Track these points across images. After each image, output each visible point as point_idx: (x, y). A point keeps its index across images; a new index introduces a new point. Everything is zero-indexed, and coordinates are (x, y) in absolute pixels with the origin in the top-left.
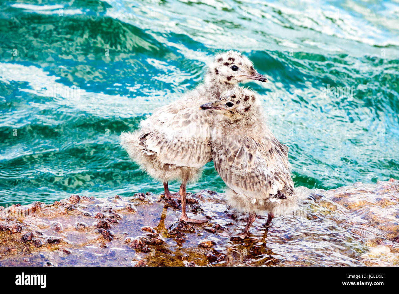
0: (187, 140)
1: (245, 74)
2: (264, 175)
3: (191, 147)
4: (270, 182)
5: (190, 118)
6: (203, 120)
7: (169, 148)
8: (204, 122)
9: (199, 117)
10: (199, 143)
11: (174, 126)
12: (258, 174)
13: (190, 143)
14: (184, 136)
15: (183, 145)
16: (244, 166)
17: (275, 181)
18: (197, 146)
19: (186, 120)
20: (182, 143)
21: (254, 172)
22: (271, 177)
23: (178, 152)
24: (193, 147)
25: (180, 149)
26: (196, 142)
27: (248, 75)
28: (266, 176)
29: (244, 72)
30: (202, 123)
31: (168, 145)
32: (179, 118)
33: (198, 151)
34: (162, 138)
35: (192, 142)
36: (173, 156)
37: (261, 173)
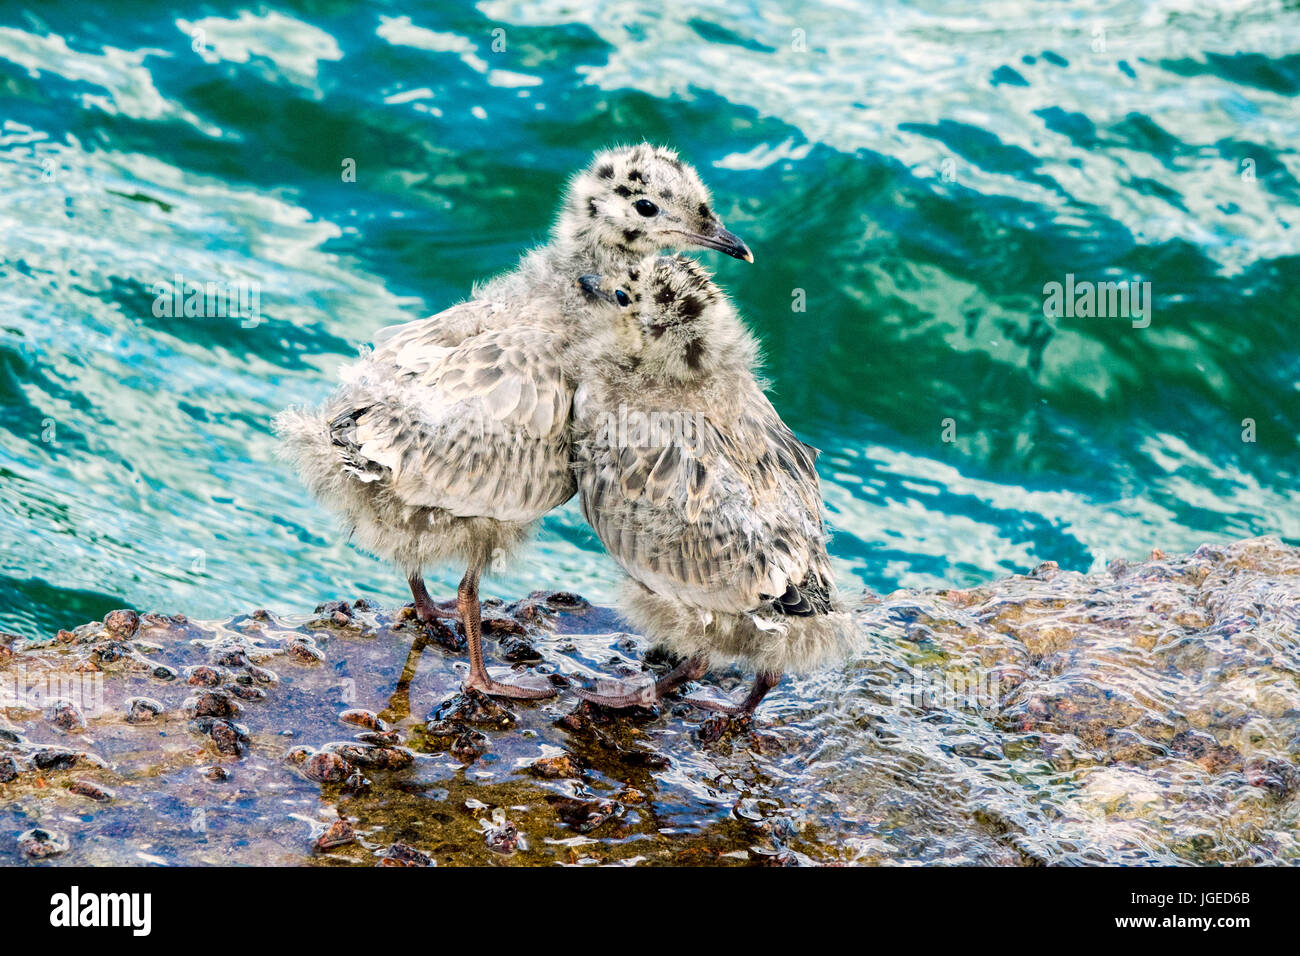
0: (490, 430)
1: (680, 227)
2: (744, 536)
3: (502, 453)
4: (762, 558)
5: (501, 362)
6: (542, 368)
7: (432, 454)
8: (546, 376)
9: (530, 360)
10: (530, 443)
11: (449, 385)
12: (722, 529)
13: (498, 441)
14: (479, 419)
15: (476, 448)
16: (679, 505)
17: (778, 552)
18: (522, 452)
19: (487, 365)
20: (473, 440)
21: (709, 525)
22: (766, 540)
23: (459, 469)
24: (510, 452)
25: (467, 460)
26: (519, 438)
27: (688, 231)
28: (749, 539)
29: (678, 220)
30: (539, 379)
31: (429, 445)
32: (464, 360)
33: (526, 467)
34: (409, 421)
35: (506, 437)
36: (445, 481)
37: (734, 528)
